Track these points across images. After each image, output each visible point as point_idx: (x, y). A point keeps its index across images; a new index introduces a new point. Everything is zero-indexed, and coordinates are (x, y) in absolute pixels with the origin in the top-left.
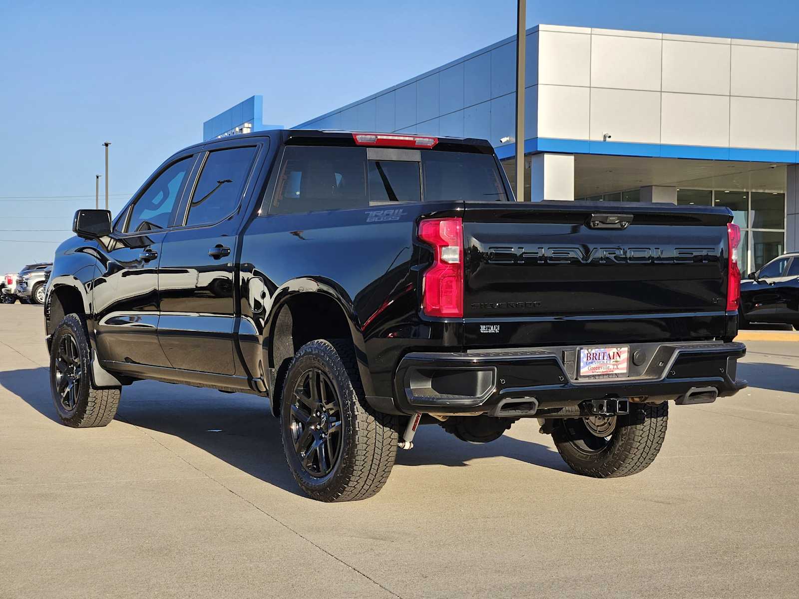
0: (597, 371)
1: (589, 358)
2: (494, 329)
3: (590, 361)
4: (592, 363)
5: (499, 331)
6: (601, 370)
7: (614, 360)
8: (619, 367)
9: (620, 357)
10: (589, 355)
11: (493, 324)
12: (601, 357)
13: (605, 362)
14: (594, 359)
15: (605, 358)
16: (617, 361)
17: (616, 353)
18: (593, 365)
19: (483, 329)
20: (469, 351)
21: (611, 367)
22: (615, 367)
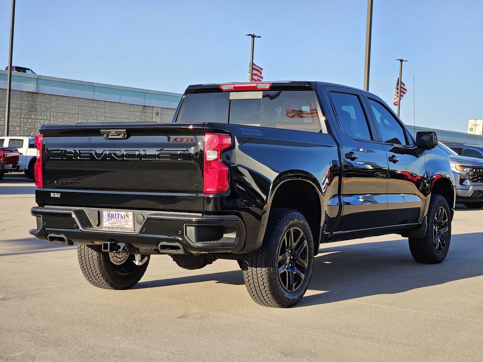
0: (114, 225)
1: (109, 217)
2: (58, 195)
3: (110, 218)
4: (111, 219)
5: (60, 196)
6: (117, 225)
7: (125, 219)
8: (128, 223)
9: (128, 217)
10: (109, 215)
11: (57, 192)
12: (117, 217)
13: (119, 220)
14: (112, 217)
15: (119, 217)
16: (127, 220)
17: (125, 215)
18: (112, 221)
19: (52, 195)
20: (45, 206)
21: (123, 223)
22: (126, 223)
